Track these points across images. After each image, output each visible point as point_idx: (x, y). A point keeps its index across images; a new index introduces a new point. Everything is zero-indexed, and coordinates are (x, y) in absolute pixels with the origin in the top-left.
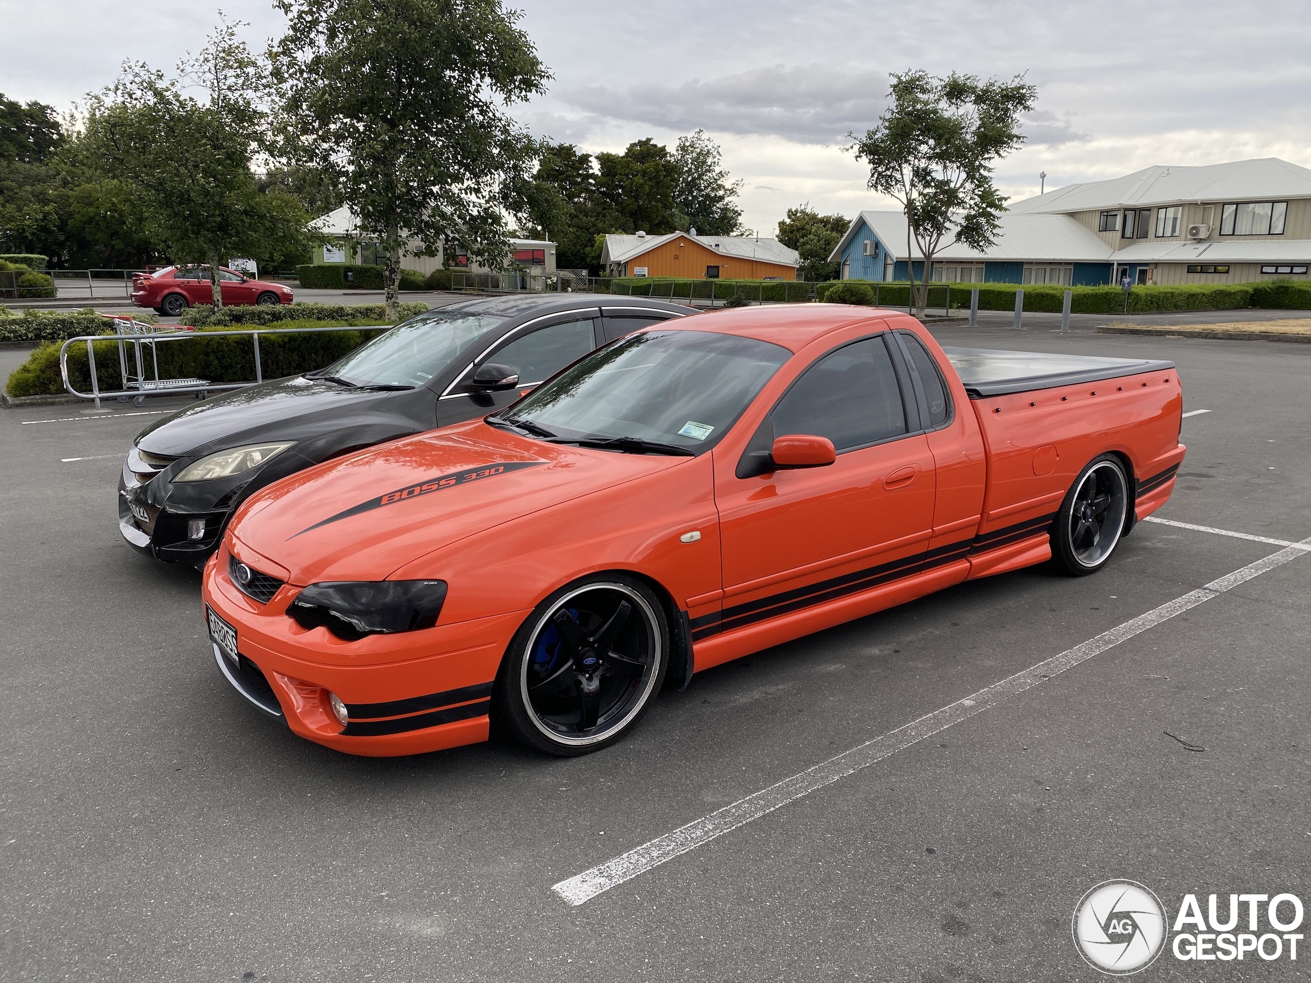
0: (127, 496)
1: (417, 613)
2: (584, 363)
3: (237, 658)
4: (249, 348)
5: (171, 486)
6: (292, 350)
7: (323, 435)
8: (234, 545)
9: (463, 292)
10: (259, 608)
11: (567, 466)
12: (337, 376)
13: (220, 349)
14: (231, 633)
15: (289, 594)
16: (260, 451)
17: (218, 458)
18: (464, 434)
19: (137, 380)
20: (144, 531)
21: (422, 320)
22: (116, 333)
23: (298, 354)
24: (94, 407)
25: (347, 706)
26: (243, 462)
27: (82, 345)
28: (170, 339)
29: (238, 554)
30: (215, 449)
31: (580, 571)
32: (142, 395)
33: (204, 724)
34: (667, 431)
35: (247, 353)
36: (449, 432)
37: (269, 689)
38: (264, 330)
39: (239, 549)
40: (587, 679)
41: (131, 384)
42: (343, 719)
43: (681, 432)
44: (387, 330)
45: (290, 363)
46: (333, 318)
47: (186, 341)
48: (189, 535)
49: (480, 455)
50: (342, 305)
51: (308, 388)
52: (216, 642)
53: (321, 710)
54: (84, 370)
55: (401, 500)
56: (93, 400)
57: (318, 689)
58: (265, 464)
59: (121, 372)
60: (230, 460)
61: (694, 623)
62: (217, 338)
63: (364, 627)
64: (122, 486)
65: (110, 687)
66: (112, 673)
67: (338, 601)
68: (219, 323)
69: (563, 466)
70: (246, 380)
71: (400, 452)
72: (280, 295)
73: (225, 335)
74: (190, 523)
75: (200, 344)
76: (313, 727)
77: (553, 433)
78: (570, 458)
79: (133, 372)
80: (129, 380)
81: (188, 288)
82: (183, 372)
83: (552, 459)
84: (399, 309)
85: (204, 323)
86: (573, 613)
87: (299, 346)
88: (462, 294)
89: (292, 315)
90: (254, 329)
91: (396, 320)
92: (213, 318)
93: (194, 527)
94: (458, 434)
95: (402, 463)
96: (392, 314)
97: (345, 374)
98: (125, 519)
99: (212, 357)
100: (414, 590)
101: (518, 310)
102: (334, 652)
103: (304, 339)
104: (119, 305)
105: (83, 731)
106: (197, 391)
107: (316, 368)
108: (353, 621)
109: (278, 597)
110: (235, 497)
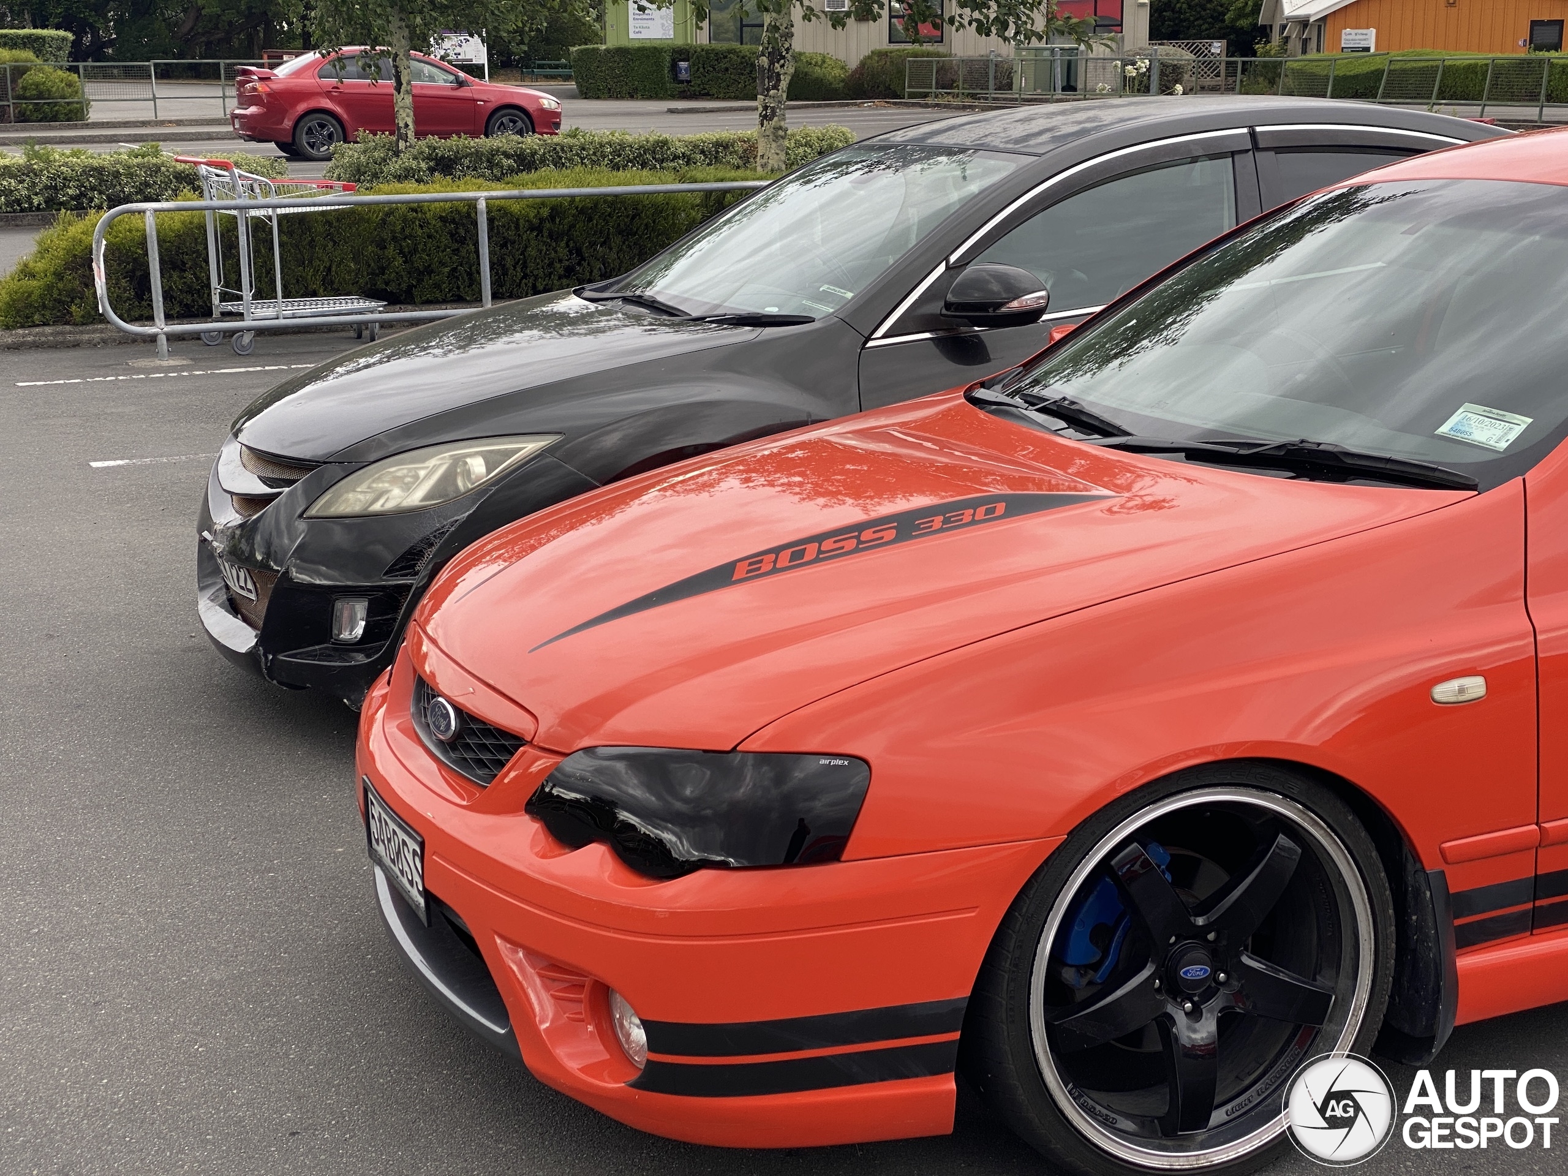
0: (215, 544)
1: (802, 829)
2: (1204, 261)
3: (422, 901)
4: (467, 231)
5: (301, 526)
6: (554, 236)
7: (618, 421)
8: (426, 655)
9: (930, 101)
10: (471, 796)
11: (1157, 505)
12: (649, 293)
13: (407, 231)
14: (413, 846)
15: (534, 769)
16: (485, 455)
17: (397, 468)
18: (923, 425)
19: (240, 298)
20: (245, 620)
21: (836, 165)
22: (201, 195)
23: (567, 245)
24: (156, 354)
25: (646, 1024)
26: (449, 477)
27: (136, 221)
28: (308, 209)
29: (433, 674)
30: (393, 449)
31: (1176, 758)
32: (249, 330)
33: (350, 1039)
34: (1407, 427)
35: (462, 241)
36: (883, 421)
37: (488, 975)
38: (499, 192)
39: (434, 664)
40: (1187, 1014)
41: (229, 306)
42: (636, 1053)
43: (1444, 429)
44: (757, 190)
45: (551, 265)
46: (644, 165)
47: (340, 215)
48: (335, 632)
49: (951, 475)
50: (666, 136)
51: (584, 318)
52: (380, 863)
53: (590, 1028)
54: (138, 273)
55: (775, 571)
56: (153, 339)
57: (588, 982)
58: (493, 485)
59: (209, 278)
60: (422, 473)
61: (1460, 903)
62: (404, 207)
63: (689, 852)
64: (206, 522)
65: (168, 946)
66: (173, 916)
67: (635, 789)
68: (406, 175)
69: (1145, 507)
70: (459, 300)
71: (781, 463)
72: (534, 115)
73: (419, 202)
74: (338, 605)
75: (368, 221)
76: (573, 1065)
77: (1125, 427)
78: (1163, 488)
79: (232, 280)
80: (225, 297)
81: (348, 100)
82: (332, 282)
83: (1119, 488)
84: (786, 143)
85: (375, 176)
86: (1158, 855)
87: (572, 226)
88: (926, 106)
89: (558, 158)
90: (479, 189)
91: (779, 169)
92: (394, 166)
93: (346, 614)
94: (903, 424)
95: (780, 489)
96: (770, 154)
97: (666, 287)
98: (210, 592)
99: (391, 251)
100: (798, 774)
101: (1055, 139)
102: (623, 901)
103: (582, 211)
104: (210, 137)
105: (114, 1034)
106: (360, 324)
107: (604, 276)
108: (667, 836)
109: (510, 775)
110: (429, 554)
